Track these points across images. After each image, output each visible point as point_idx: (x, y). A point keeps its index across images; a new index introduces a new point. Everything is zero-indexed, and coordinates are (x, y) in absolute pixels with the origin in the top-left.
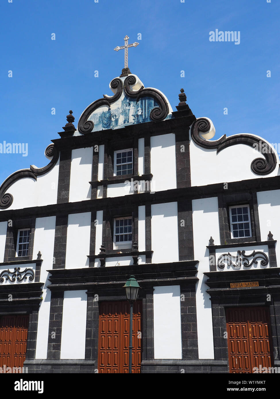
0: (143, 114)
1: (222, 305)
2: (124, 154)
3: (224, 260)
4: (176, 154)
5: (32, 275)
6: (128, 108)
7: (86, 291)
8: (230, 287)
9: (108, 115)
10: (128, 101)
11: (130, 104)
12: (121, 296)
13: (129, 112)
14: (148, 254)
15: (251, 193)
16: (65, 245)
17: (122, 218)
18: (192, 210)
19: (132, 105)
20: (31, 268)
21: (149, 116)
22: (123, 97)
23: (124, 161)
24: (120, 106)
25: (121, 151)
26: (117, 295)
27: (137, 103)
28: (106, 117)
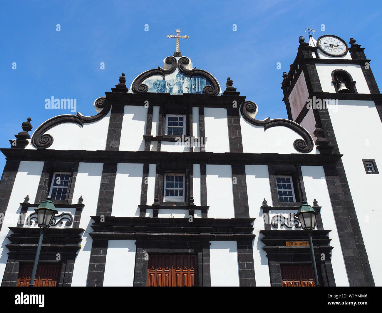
0: (196, 88)
1: (278, 262)
2: (176, 119)
3: (278, 220)
4: (229, 125)
5: (70, 220)
6: (182, 81)
7: (135, 241)
8: (285, 245)
9: (162, 83)
10: (182, 76)
11: (183, 79)
12: (175, 249)
13: (183, 84)
14: (204, 209)
15: (295, 166)
16: (112, 193)
17: (173, 174)
18: (245, 174)
19: (185, 80)
20: (70, 213)
21: (202, 91)
22: (177, 71)
23: (176, 124)
24: (174, 78)
25: (173, 116)
26: (171, 248)
27: (190, 79)
28: (160, 84)
